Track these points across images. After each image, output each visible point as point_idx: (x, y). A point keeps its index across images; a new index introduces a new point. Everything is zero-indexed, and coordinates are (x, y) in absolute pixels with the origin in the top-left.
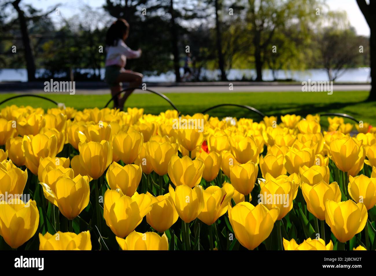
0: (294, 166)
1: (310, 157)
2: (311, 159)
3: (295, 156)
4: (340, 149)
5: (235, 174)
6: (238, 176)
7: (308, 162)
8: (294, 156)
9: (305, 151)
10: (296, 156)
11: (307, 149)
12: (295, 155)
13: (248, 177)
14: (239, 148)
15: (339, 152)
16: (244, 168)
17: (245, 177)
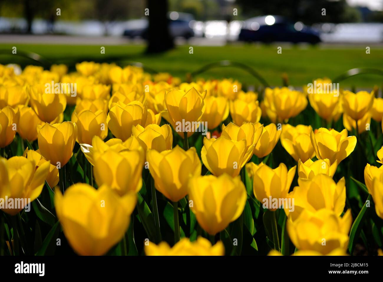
0: (121, 125)
1: (142, 113)
2: (143, 115)
3: (123, 112)
4: (179, 102)
5: (45, 138)
6: (50, 141)
7: (139, 120)
8: (121, 112)
9: (136, 105)
10: (125, 112)
11: (138, 102)
12: (123, 110)
13: (64, 142)
14: (43, 101)
15: (178, 106)
16: (59, 129)
17: (60, 142)
